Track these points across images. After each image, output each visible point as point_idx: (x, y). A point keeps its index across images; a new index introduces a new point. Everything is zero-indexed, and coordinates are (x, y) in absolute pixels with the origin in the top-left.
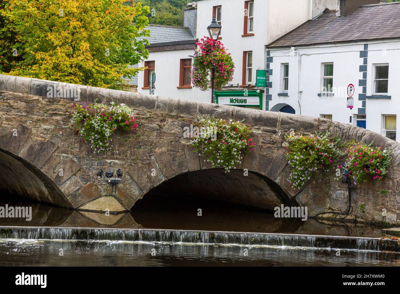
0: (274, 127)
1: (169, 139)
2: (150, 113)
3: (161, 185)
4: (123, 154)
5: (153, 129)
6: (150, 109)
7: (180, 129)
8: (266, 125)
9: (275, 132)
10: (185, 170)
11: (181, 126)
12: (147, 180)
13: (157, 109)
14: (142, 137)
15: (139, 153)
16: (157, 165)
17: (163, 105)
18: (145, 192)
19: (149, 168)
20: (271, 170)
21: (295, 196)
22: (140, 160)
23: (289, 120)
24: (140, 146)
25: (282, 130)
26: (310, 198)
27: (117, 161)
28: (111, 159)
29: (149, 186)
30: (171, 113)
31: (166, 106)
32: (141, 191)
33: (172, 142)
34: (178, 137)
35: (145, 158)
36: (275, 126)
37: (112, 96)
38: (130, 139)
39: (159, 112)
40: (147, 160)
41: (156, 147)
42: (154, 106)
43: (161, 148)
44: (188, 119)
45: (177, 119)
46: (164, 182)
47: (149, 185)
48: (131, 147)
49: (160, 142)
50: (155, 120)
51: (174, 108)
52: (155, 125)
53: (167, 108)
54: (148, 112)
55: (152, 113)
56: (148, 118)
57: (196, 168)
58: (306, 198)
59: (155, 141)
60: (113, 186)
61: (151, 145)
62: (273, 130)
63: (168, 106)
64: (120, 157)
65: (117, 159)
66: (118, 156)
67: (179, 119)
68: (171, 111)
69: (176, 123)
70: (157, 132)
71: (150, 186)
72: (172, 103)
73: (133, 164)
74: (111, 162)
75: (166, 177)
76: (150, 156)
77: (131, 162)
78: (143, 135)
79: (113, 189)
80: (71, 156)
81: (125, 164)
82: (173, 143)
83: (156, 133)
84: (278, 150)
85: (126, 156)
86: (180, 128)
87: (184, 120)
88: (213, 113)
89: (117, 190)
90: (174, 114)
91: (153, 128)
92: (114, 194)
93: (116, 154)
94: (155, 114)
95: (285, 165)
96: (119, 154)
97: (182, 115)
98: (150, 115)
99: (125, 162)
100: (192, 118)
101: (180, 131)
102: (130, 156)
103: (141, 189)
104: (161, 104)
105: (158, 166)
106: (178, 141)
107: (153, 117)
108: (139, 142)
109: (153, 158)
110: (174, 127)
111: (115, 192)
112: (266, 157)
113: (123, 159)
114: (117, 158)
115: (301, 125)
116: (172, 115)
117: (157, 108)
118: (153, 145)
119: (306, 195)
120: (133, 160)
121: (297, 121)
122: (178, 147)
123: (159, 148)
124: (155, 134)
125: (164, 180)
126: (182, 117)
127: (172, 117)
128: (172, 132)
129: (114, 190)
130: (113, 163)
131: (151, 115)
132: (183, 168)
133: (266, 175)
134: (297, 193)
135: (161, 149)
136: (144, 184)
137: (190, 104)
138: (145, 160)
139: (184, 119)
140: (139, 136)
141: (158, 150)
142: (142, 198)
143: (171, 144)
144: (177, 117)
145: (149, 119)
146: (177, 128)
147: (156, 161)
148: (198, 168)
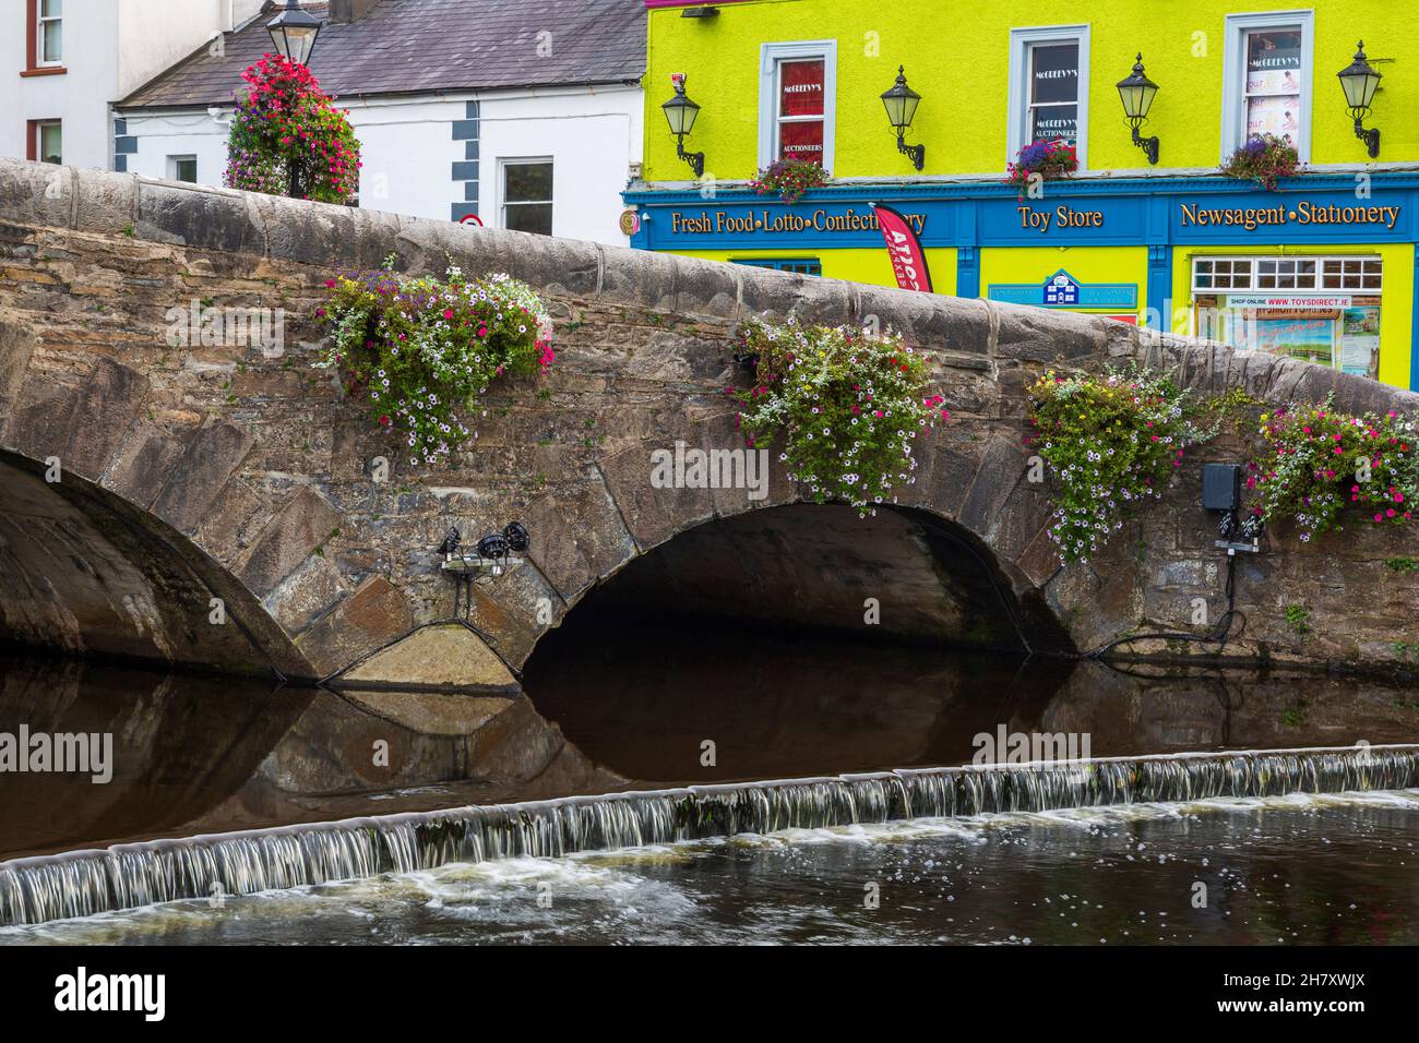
0: (979, 351)
1: (648, 404)
2: (583, 309)
3: (621, 571)
4: (493, 464)
5: (593, 369)
6: (581, 293)
7: (683, 365)
8: (954, 346)
9: (982, 370)
10: (702, 512)
11: (686, 356)
12: (576, 556)
13: (607, 294)
14: (556, 399)
15: (546, 456)
16: (610, 500)
17: (624, 277)
18: (571, 601)
19: (581, 514)
20: (974, 501)
21: (1043, 587)
22: (551, 484)
23: (1023, 326)
24: (552, 430)
25: (1004, 363)
26: (1086, 591)
27: (468, 492)
28: (448, 485)
29: (585, 578)
30: (652, 306)
31: (635, 282)
32: (555, 599)
33: (658, 412)
34: (676, 393)
35: (567, 475)
36: (981, 347)
37: (447, 244)
38: (517, 408)
39: (610, 303)
40: (575, 481)
41: (605, 434)
42: (594, 283)
43: (622, 436)
44: (707, 328)
45: (672, 328)
46: (632, 562)
47: (585, 573)
48: (517, 438)
49: (619, 415)
50: (598, 333)
51: (661, 290)
52: (600, 352)
53: (637, 291)
54: (575, 303)
55: (586, 306)
56: (577, 326)
57: (741, 507)
58: (1074, 590)
59: (601, 413)
60: (458, 586)
61: (588, 427)
62: (980, 362)
63: (641, 282)
64: (481, 475)
65: (469, 483)
66: (474, 474)
67: (681, 327)
68: (653, 299)
69: (670, 343)
70: (608, 379)
71: (590, 578)
72: (654, 268)
73: (527, 501)
74: (448, 497)
75: (643, 542)
76: (584, 468)
77: (518, 494)
78: (559, 391)
79: (458, 594)
80: (301, 479)
81: (500, 501)
82: (660, 418)
83: (603, 382)
84: (992, 430)
85: (501, 472)
86: (683, 361)
87: (695, 333)
88: (791, 306)
89: (473, 600)
90: (661, 310)
91: (591, 363)
92: (462, 614)
93: (466, 465)
94: (599, 312)
95: (1013, 483)
96: (478, 466)
97: (690, 315)
98: (582, 313)
99: (500, 495)
100: (722, 325)
101: (682, 371)
102: (514, 472)
103: (556, 594)
104: (618, 276)
105: (615, 502)
106: (677, 409)
107: (592, 324)
108: (545, 418)
109: (594, 474)
110: (664, 358)
111: (468, 608)
112: (956, 456)
113: (492, 484)
114: (471, 480)
115: (1058, 342)
116: (655, 315)
117: (605, 287)
118: (595, 425)
119: (1074, 579)
120: (526, 485)
121: (1045, 329)
122: (679, 432)
123: (615, 436)
124: (601, 384)
125: (633, 553)
126: (691, 322)
127: (657, 321)
128: (659, 375)
129: (463, 600)
130: (455, 499)
131: (586, 316)
132: (697, 507)
133: (958, 520)
134: (1051, 575)
135: (621, 442)
136: (567, 574)
137: (713, 275)
138: (567, 482)
139: (696, 327)
140: (546, 395)
141: (611, 446)
142: (558, 624)
143: (655, 422)
144: (674, 320)
145: (580, 330)
146: (672, 361)
147: (607, 485)
148: (747, 505)
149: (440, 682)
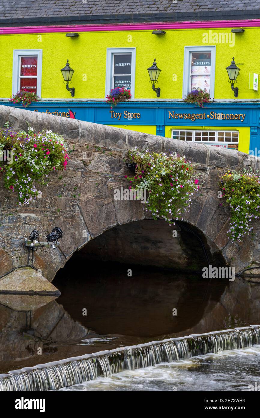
0: (203, 163)
1: (95, 181)
2: (74, 145)
3: (85, 245)
4: (42, 204)
5: (77, 168)
6: (73, 139)
7: (107, 167)
8: (196, 161)
9: (204, 170)
10: (113, 223)
11: (108, 163)
12: (70, 240)
13: (82, 139)
14: (64, 179)
15: (60, 202)
16: (82, 218)
17: (88, 133)
18: (68, 257)
19: (72, 224)
20: (201, 218)
21: (222, 250)
22: (62, 212)
23: (217, 154)
24: (62, 191)
25: (211, 167)
26: (235, 251)
27: (33, 215)
28: (26, 213)
29: (73, 248)
30: (97, 144)
31: (91, 135)
32: (62, 257)
33: (99, 184)
34: (105, 178)
35: (68, 209)
36: (204, 162)
37: (27, 118)
38: (51, 183)
39: (83, 143)
40: (70, 211)
41: (81, 193)
42: (78, 135)
43: (86, 194)
44: (116, 153)
45: (104, 152)
46: (89, 242)
47: (73, 247)
48: (50, 195)
49: (86, 186)
50: (79, 154)
51: (100, 138)
52: (79, 161)
53: (92, 138)
54: (72, 143)
55: (75, 144)
56: (72, 151)
57: (126, 221)
58: (231, 251)
59: (80, 184)
60: (29, 252)
61: (75, 190)
62: (204, 167)
63: (94, 135)
64: (38, 209)
65: (33, 212)
66: (35, 208)
67: (107, 152)
68: (97, 141)
69: (103, 158)
70: (82, 172)
71: (75, 249)
72: (98, 129)
73: (53, 219)
74: (26, 217)
75: (93, 234)
76: (73, 206)
77: (51, 216)
78: (65, 176)
79: (29, 256)
81: (44, 219)
82: (99, 187)
83: (80, 173)
84: (207, 192)
85: (44, 208)
86: (108, 165)
87: (111, 155)
88: (143, 145)
89: (34, 257)
90: (100, 145)
91: (76, 166)
92: (30, 263)
93: (32, 205)
94: (79, 146)
95: (214, 212)
96: (37, 205)
97: (110, 148)
98: (74, 146)
99: (44, 216)
100: (121, 152)
101: (107, 169)
102: (49, 207)
103: (63, 254)
104: (86, 132)
105: (84, 219)
106: (105, 184)
107: (77, 151)
108: (60, 186)
109: (77, 208)
110: (101, 164)
111: (32, 261)
112: (196, 202)
113: (41, 212)
114: (34, 211)
115: (228, 160)
116: (99, 148)
117: (81, 137)
118: (77, 189)
119: (231, 247)
120: (53, 212)
121: (224, 155)
122: (105, 192)
123: (84, 194)
124: (79, 174)
125: (89, 239)
126: (110, 150)
127: (99, 150)
128: (99, 171)
129: (31, 258)
130: (28, 218)
131: (75, 147)
132: (111, 221)
133: (196, 226)
134: (225, 246)
135: (86, 196)
136: (67, 247)
137: (118, 132)
138: (67, 211)
139: (112, 152)
140: (60, 178)
141: (83, 198)
142: (63, 267)
143: (98, 189)
144: (105, 149)
145: (73, 153)
146: (104, 165)
147: (81, 213)
148: (128, 220)
149: (28, 290)
